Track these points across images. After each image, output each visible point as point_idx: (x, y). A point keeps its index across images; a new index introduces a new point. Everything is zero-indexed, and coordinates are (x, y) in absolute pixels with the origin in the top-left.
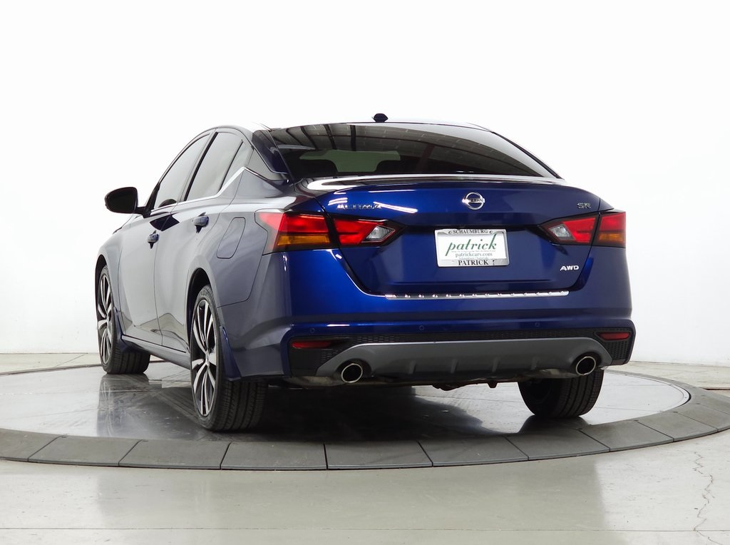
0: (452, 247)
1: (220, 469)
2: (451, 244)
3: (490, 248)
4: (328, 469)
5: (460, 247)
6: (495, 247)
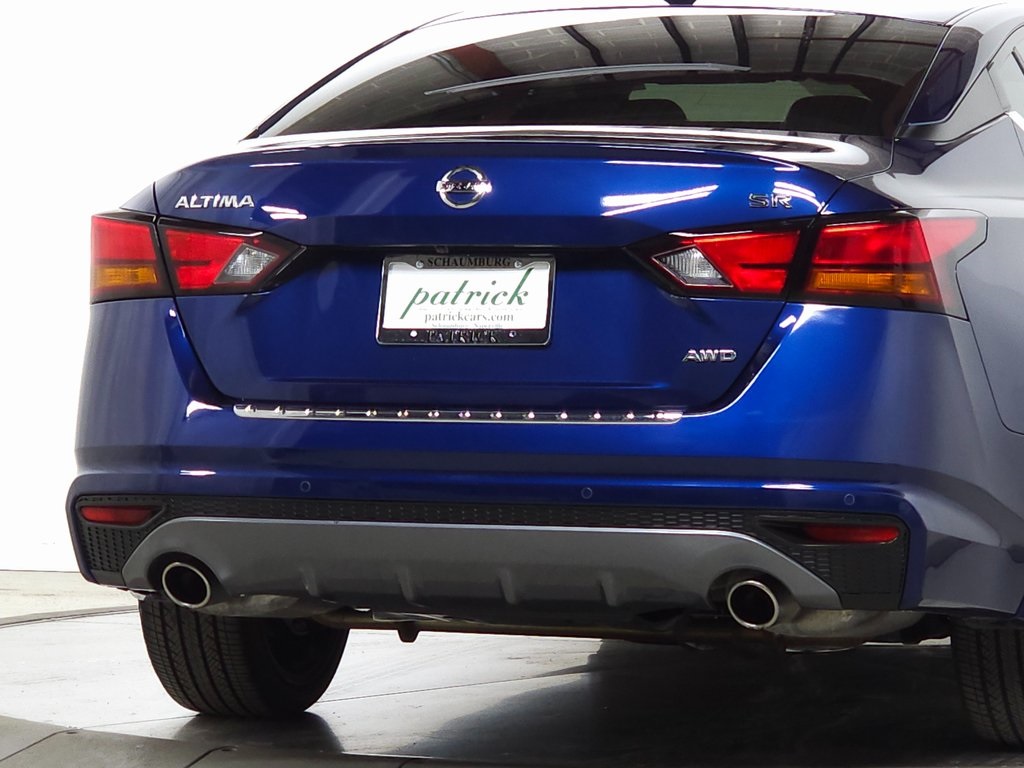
0: (420, 296)
2: (420, 291)
3: (510, 302)
5: (439, 299)
6: (524, 299)
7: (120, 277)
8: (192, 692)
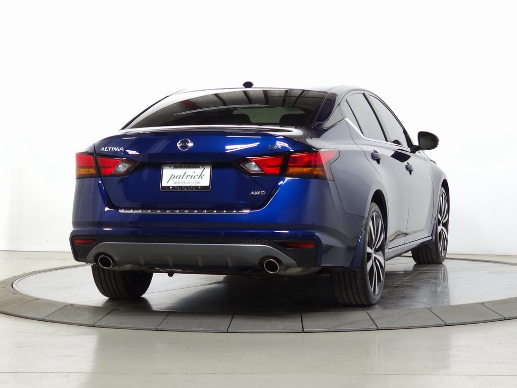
0: (173, 177)
1: (227, 332)
3: (199, 178)
5: (178, 177)
6: (203, 177)
7: (84, 171)
8: (107, 292)
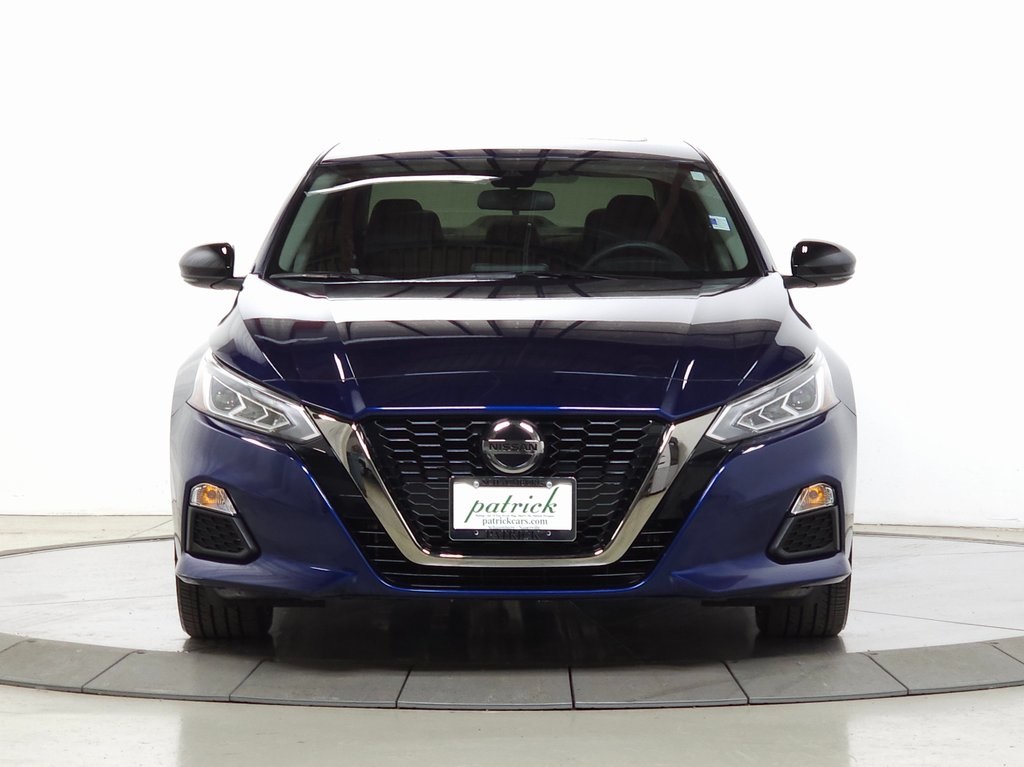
4: (574, 708)
